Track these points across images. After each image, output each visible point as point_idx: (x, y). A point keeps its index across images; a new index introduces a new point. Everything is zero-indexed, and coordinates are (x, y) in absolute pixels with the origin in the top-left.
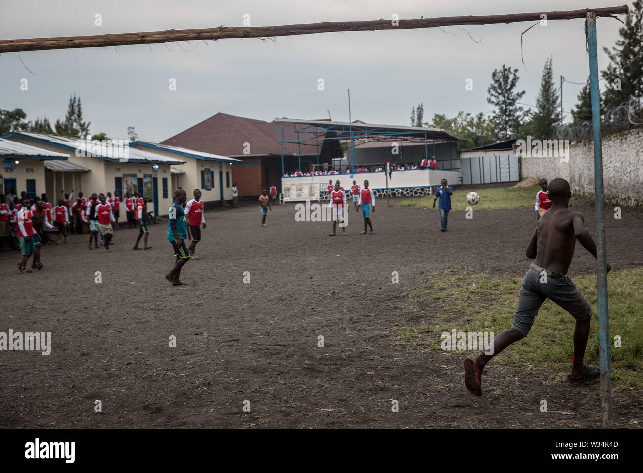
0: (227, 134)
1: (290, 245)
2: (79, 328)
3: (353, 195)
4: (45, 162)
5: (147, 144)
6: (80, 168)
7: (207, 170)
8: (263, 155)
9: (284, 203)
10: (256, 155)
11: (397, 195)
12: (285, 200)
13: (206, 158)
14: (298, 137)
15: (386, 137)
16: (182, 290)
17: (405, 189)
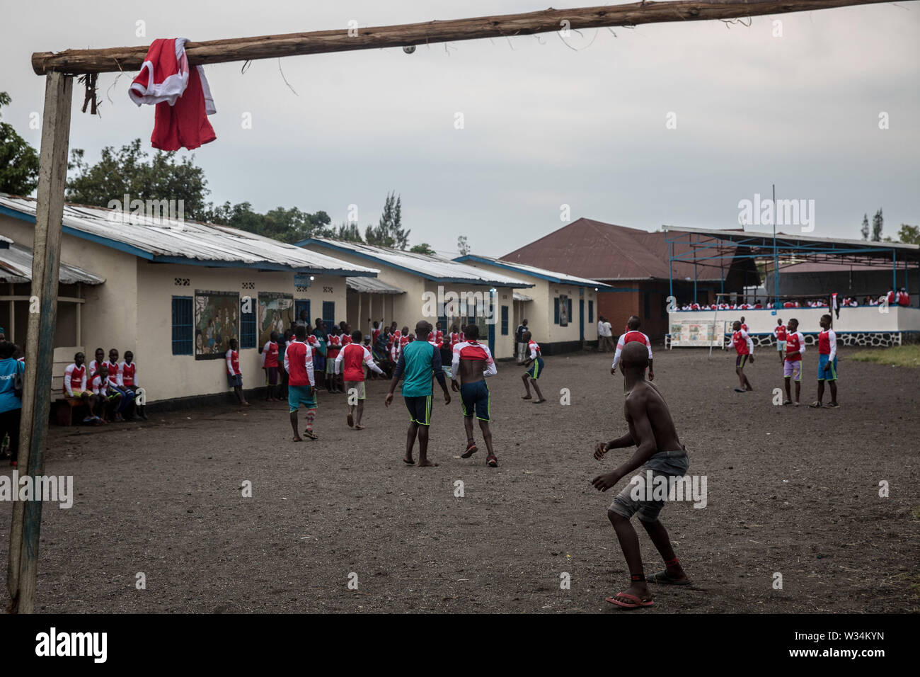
0: (591, 247)
1: (688, 411)
2: (377, 527)
3: (778, 340)
4: (349, 279)
5: (482, 258)
6: (393, 289)
7: (563, 298)
8: (642, 278)
9: (671, 348)
10: (632, 279)
11: (845, 343)
12: (673, 343)
13: (561, 280)
14: (695, 253)
15: (828, 256)
16: (530, 474)
17: (858, 335)
